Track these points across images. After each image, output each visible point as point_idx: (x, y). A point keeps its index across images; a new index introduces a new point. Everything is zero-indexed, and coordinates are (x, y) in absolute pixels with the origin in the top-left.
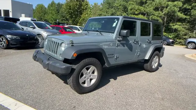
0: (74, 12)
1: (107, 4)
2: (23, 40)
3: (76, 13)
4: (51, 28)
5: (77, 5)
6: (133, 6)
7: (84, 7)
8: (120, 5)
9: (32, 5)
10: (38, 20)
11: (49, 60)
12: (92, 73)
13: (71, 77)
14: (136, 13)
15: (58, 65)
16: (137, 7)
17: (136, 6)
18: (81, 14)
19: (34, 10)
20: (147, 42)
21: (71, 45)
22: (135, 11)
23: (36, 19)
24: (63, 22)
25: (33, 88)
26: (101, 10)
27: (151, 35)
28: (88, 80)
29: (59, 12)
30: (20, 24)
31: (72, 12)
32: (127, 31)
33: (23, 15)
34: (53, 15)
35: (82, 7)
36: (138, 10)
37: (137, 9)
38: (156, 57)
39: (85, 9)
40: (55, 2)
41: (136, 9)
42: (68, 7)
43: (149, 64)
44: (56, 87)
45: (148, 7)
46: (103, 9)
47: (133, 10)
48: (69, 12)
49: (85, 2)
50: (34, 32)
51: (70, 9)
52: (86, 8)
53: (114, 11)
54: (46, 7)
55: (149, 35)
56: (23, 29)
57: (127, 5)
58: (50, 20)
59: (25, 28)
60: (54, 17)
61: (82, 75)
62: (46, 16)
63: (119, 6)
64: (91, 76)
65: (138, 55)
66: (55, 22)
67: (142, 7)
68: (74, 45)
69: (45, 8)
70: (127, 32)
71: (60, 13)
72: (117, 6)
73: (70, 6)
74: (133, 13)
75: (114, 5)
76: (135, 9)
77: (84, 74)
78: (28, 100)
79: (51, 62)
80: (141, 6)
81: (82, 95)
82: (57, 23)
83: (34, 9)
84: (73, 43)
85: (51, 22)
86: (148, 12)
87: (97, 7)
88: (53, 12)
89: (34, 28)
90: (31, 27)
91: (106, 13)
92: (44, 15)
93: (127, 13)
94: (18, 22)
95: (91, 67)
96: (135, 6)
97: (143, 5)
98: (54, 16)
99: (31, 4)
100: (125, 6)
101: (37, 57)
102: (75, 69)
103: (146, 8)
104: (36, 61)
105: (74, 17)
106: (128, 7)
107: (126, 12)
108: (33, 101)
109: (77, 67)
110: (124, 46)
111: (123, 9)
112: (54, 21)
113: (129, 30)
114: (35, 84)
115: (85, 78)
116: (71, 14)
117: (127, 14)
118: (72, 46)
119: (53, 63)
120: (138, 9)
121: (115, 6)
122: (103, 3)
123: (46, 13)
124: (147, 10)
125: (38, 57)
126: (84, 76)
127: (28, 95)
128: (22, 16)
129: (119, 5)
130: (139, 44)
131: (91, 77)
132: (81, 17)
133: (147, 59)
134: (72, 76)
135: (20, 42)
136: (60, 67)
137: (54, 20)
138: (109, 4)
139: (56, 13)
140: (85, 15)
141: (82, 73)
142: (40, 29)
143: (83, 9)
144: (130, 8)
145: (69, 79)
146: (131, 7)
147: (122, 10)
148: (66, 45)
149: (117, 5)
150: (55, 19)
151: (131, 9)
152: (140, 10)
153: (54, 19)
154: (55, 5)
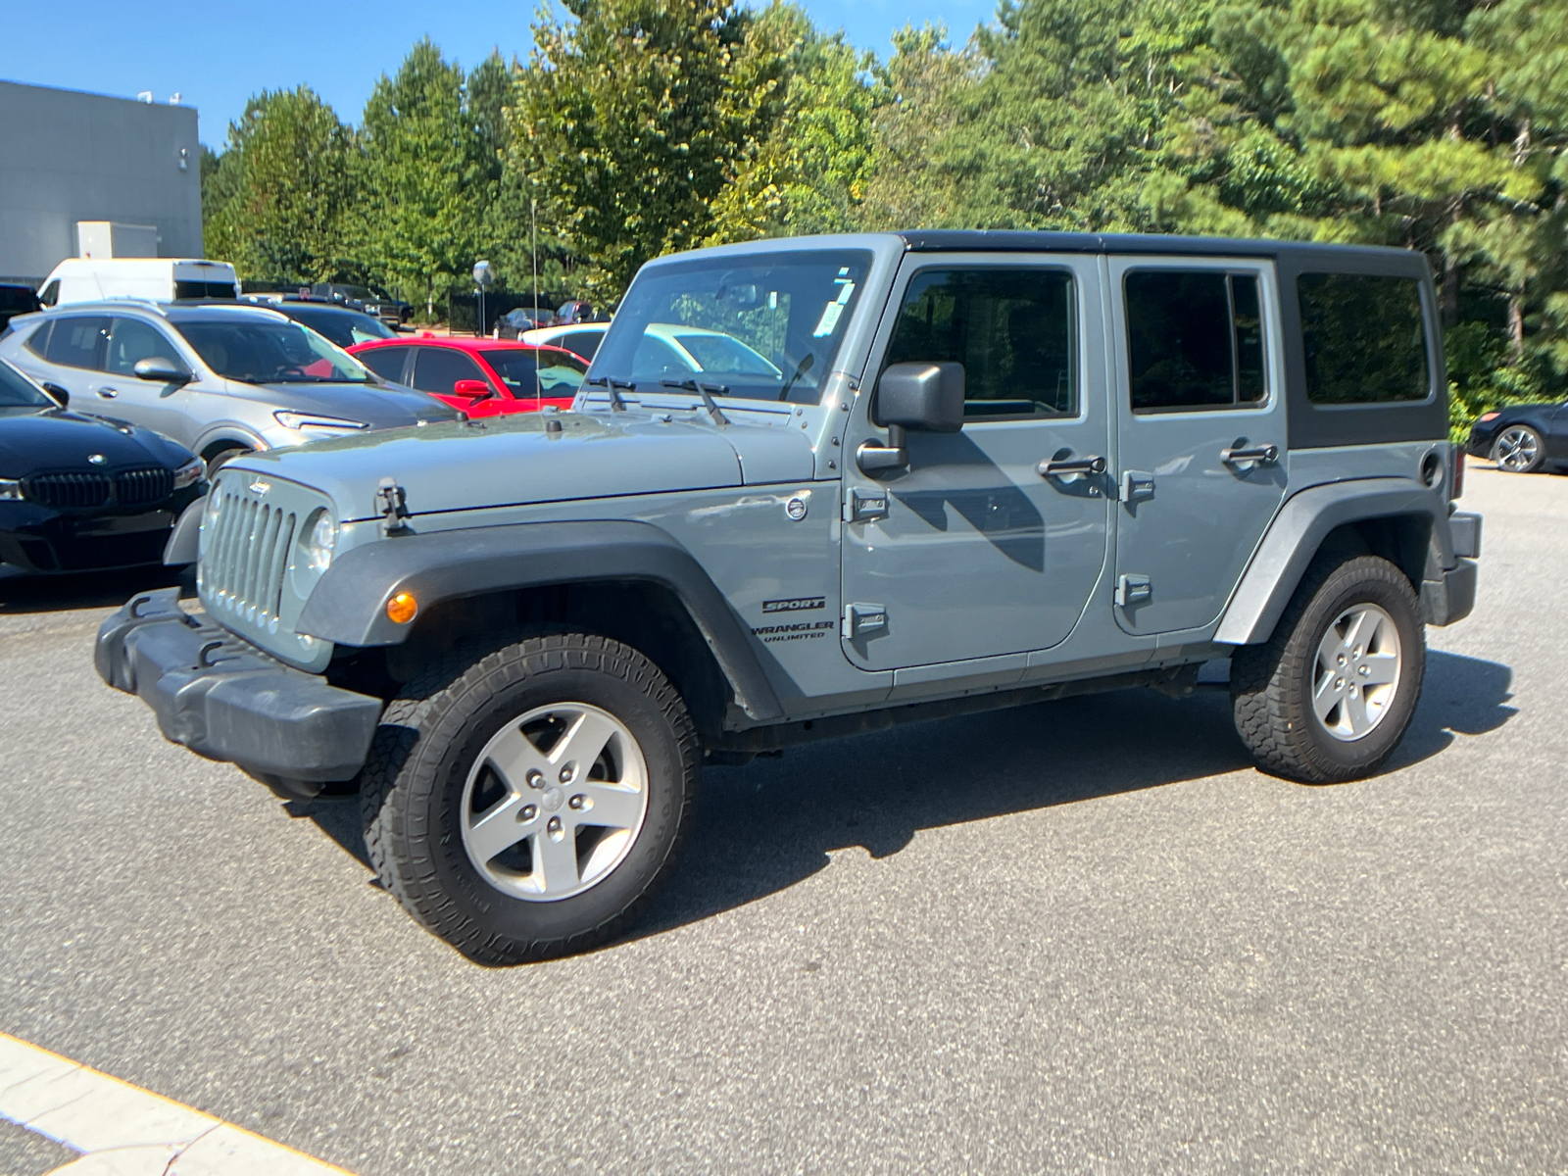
0: (631, 164)
1: (1045, 32)
2: (54, 514)
3: (649, 181)
4: (359, 368)
5: (656, 87)
6: (1350, 40)
7: (739, 104)
8: (1201, 38)
9: (187, 117)
10: (261, 277)
11: (204, 663)
12: (596, 774)
13: (382, 803)
14: (1395, 115)
15: (266, 699)
16: (1394, 46)
17: (1385, 44)
18: (712, 185)
19: (211, 164)
20: (1228, 464)
21: (385, 524)
22: (1380, 97)
23: (227, 271)
24: (536, 284)
25: (87, 928)
26: (974, 115)
27: (1274, 395)
28: (559, 836)
29: (495, 173)
30: (36, 343)
31: (611, 167)
32: (933, 371)
33: (95, 234)
34: (432, 214)
35: (722, 110)
36: (1407, 89)
37: (1399, 70)
38: (1366, 618)
39: (752, 130)
40: (447, 57)
41: (1383, 79)
42: (559, 121)
43: (1272, 691)
44: (289, 918)
45: (1522, 43)
46: (995, 100)
47: (1346, 87)
48: (573, 172)
49: (754, 51)
50: (178, 423)
51: (584, 138)
52: (763, 112)
53: (1126, 112)
54: (343, 120)
55: (1253, 392)
56: (62, 395)
57: (1280, 25)
58: (402, 264)
59: (83, 384)
60: (439, 228)
61: (492, 790)
62: (348, 222)
63: (1187, 49)
64: (588, 805)
65: (1120, 599)
66: (452, 289)
67: (1453, 45)
68: (409, 522)
69: (341, 132)
70: (938, 385)
71: (505, 178)
72: (1164, 55)
73: (588, 113)
74: (1349, 120)
75: (1124, 46)
76: (1371, 79)
77: (513, 776)
78: (31, 1005)
79: (215, 684)
80: (1443, 35)
81: (502, 970)
82: (472, 301)
83: (219, 151)
84: (402, 512)
85: (405, 288)
86: (1532, 95)
87: (928, 75)
88: (431, 170)
89: (179, 379)
90: (143, 366)
91: (1039, 141)
92: (332, 209)
93: (1282, 123)
94: (24, 326)
95: (574, 717)
96: (1366, 42)
97: (1475, 16)
98: (437, 222)
99: (174, 101)
100: (1250, 39)
101: (125, 651)
102: (414, 735)
103: (1509, 49)
104: (123, 688)
105: (630, 222)
106: (1287, 54)
107: (1267, 121)
108: (68, 1013)
109: (432, 716)
110: (940, 524)
111: (1235, 85)
112: (442, 279)
113: (957, 367)
114: (112, 899)
115: (522, 816)
116: (598, 193)
117: (1282, 136)
118: (393, 532)
119: (232, 684)
120: (1417, 77)
121: (1142, 47)
122: (997, 28)
123: (349, 192)
124: (1522, 76)
125: (131, 653)
126: (514, 797)
127: (39, 974)
128: (83, 249)
129: (1178, 42)
130: (1124, 496)
131: (591, 811)
132: (709, 217)
133: (1242, 640)
134: (389, 800)
135: (20, 529)
136: (283, 716)
137: (444, 267)
138: (1063, 28)
139: (461, 186)
140: (755, 190)
141: (488, 769)
142: (234, 386)
143: (735, 132)
144: (1308, 65)
145: (375, 825)
146: (1321, 52)
147: (1229, 99)
148: (347, 529)
149: (1160, 40)
150: (450, 254)
151: (1327, 83)
152: (1437, 81)
153: (438, 254)
154: (447, 89)
